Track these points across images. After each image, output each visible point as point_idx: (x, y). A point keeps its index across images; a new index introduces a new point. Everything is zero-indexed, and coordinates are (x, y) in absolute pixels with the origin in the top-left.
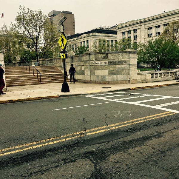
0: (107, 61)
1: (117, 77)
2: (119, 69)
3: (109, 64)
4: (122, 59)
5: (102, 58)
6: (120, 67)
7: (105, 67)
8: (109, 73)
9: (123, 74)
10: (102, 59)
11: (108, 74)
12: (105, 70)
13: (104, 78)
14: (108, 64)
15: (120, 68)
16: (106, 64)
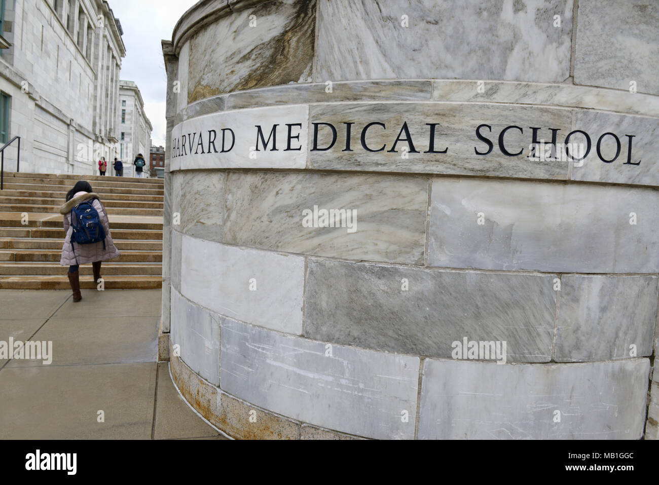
0: (300, 113)
1: (434, 388)
2: (487, 260)
3: (330, 158)
4: (566, 95)
5: (244, 70)
6: (505, 216)
7: (269, 202)
8: (312, 309)
9: (546, 347)
10: (245, 83)
11: (296, 321)
12: (258, 243)
13: (245, 355)
14: (300, 160)
15: (508, 235)
16: (279, 159)
